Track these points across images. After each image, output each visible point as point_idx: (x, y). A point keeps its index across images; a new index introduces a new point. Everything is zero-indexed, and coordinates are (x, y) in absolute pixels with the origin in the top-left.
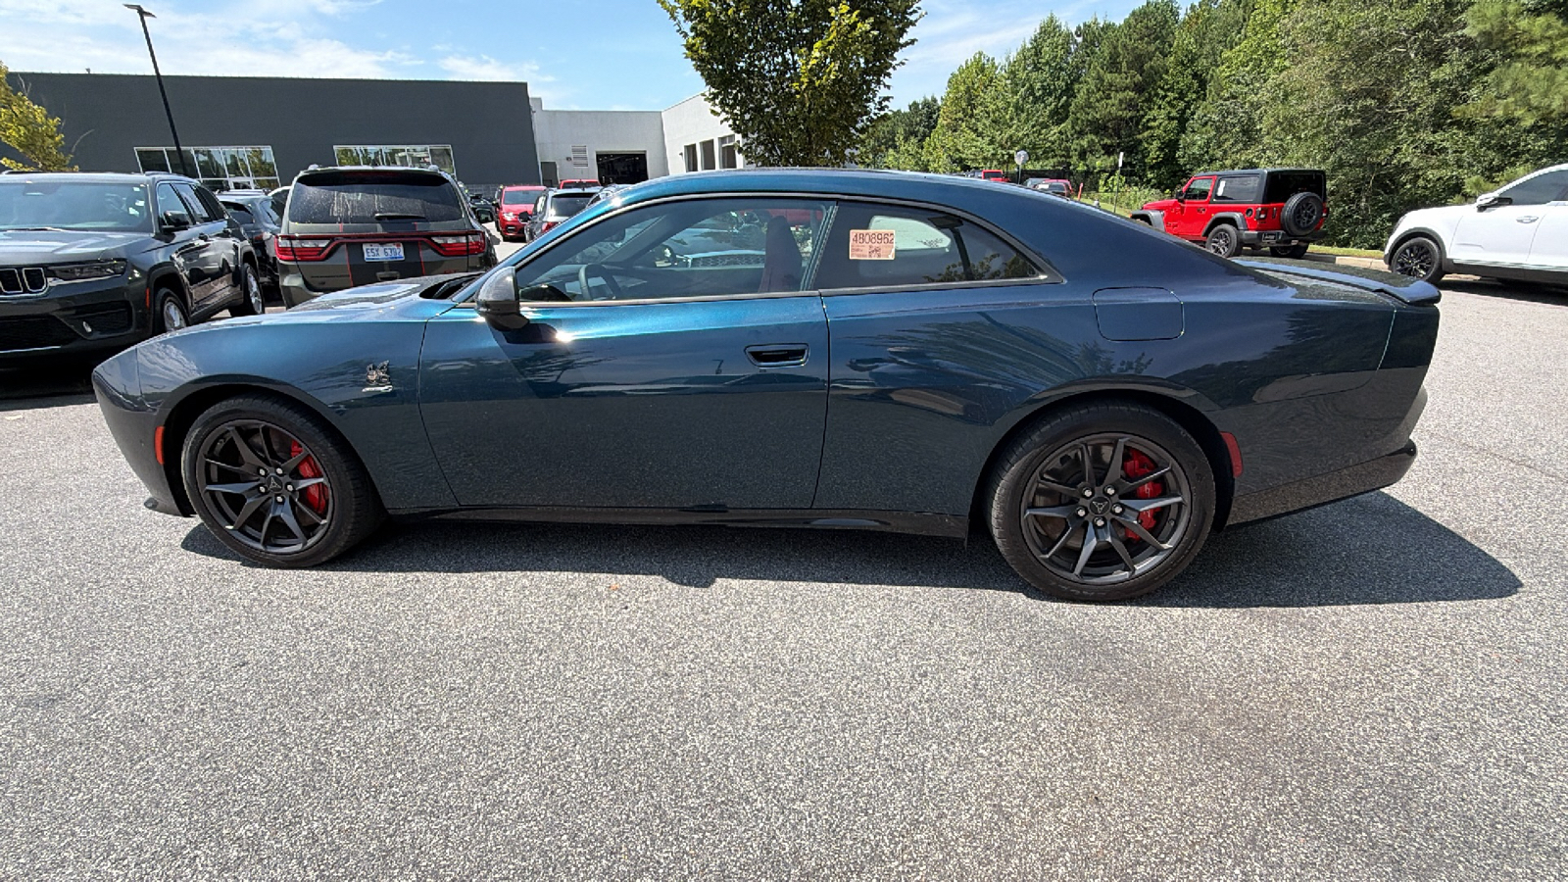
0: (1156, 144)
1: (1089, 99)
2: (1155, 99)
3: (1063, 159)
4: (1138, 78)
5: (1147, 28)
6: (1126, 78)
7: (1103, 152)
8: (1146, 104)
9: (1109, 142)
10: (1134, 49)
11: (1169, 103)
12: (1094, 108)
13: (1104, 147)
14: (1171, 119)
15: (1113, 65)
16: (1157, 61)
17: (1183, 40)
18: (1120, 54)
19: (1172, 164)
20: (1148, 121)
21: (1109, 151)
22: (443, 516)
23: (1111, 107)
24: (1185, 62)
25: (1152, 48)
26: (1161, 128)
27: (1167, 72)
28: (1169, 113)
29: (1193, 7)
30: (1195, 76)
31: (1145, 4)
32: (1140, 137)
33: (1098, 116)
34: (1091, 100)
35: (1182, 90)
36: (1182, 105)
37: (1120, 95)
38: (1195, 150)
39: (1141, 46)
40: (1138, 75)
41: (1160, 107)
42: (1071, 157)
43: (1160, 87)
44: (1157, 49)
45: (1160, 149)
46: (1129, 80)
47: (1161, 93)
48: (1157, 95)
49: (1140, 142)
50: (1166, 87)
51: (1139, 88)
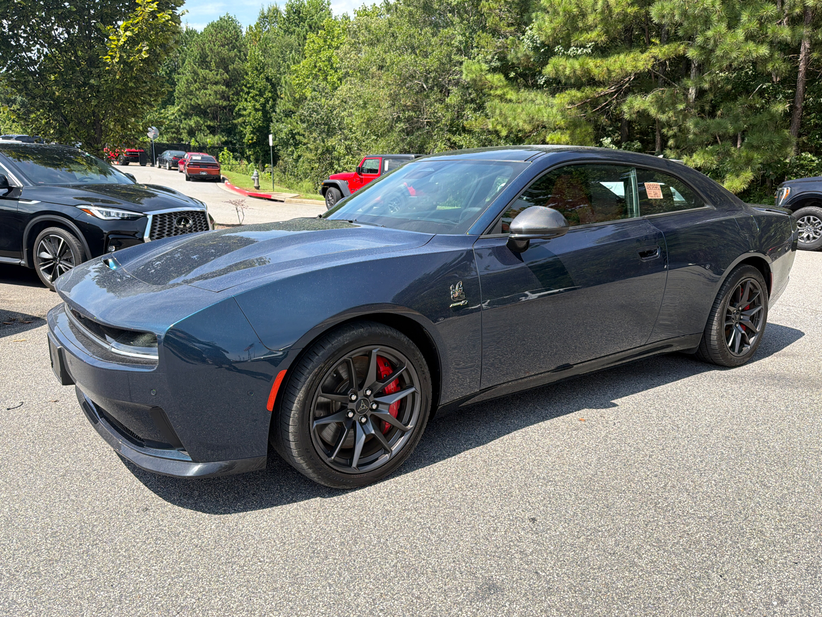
0: (249, 129)
1: (189, 87)
2: (241, 93)
3: (174, 135)
4: (226, 76)
5: (225, 37)
6: (217, 75)
7: (208, 131)
8: (236, 97)
9: (212, 124)
10: (218, 53)
11: (253, 97)
12: (196, 96)
13: (209, 127)
14: (257, 110)
15: (203, 61)
16: (238, 64)
17: (254, 51)
18: (208, 56)
19: (263, 145)
20: (239, 110)
21: (213, 131)
22: (469, 402)
23: (209, 96)
24: (259, 68)
25: (232, 54)
26: (251, 116)
27: (247, 74)
28: (254, 105)
29: (251, 28)
30: (267, 79)
31: (219, 19)
32: (235, 122)
33: (200, 103)
34: (191, 88)
35: (260, 89)
36: (262, 100)
37: (215, 88)
38: (283, 135)
39: (225, 51)
40: (225, 74)
41: (246, 100)
42: (181, 134)
43: (243, 85)
44: (236, 55)
45: (252, 132)
46: (219, 77)
47: (246, 90)
48: (242, 90)
49: (235, 126)
50: (248, 85)
51: (227, 84)
